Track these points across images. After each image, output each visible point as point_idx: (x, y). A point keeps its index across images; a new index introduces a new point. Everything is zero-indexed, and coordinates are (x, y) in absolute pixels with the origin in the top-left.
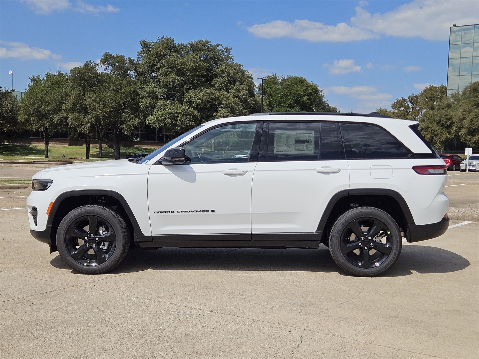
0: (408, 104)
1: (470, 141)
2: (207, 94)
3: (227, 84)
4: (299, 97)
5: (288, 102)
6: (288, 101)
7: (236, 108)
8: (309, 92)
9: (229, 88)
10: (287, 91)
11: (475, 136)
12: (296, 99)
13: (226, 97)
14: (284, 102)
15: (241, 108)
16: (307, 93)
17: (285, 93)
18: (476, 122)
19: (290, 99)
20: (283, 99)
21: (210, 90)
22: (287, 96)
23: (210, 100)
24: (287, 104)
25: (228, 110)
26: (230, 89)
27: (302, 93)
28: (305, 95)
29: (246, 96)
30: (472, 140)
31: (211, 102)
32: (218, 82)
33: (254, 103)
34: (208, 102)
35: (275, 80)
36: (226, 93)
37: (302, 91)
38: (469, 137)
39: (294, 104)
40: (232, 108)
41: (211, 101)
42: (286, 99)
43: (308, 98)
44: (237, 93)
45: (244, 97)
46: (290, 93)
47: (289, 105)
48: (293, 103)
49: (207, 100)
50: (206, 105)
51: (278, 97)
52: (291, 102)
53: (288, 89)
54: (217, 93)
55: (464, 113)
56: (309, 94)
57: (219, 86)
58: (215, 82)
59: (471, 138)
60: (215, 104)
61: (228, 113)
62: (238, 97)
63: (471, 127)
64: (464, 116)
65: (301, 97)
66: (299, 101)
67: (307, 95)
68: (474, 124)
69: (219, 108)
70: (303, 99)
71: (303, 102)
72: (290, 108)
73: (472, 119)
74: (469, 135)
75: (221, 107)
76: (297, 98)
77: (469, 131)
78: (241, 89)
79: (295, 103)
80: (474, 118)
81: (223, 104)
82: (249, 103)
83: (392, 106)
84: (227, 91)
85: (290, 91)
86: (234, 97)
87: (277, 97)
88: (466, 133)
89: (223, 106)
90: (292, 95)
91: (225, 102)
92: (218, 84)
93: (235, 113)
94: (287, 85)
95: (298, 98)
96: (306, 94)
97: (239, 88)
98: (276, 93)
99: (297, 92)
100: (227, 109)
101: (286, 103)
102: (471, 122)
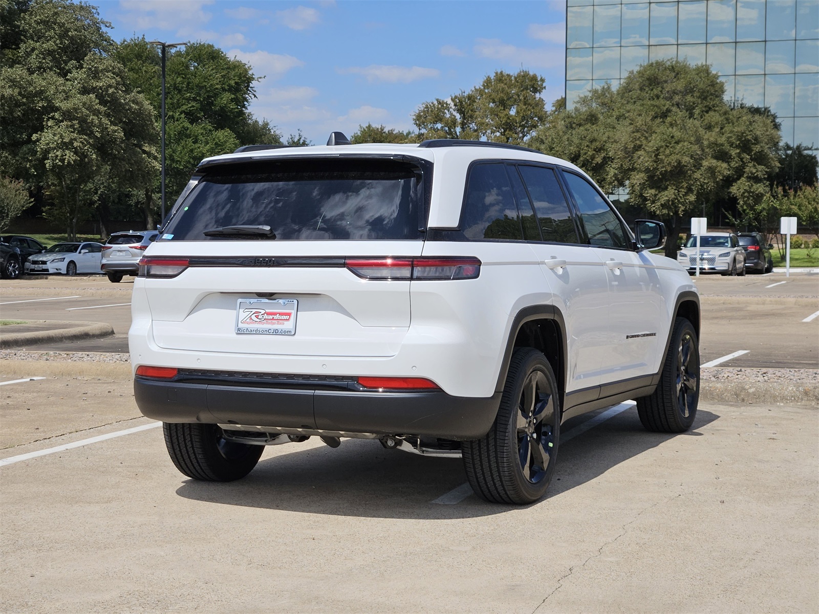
0: (451, 114)
1: (653, 202)
2: (13, 83)
3: (61, 57)
4: (211, 94)
5: (184, 107)
6: (184, 104)
7: (93, 119)
8: (232, 83)
9: (67, 68)
10: (179, 79)
11: (666, 188)
12: (204, 100)
13: (64, 91)
14: (175, 107)
15: (105, 121)
16: (229, 85)
17: (175, 84)
18: (667, 156)
19: (188, 99)
20: (171, 99)
21: (18, 72)
22: (180, 91)
23: (23, 98)
24: (181, 113)
25: (72, 126)
26: (70, 71)
27: (217, 84)
28: (224, 90)
29: (116, 88)
30: (659, 199)
31: (24, 104)
32: (36, 52)
33: (137, 107)
34: (18, 104)
35: (143, 52)
36: (61, 80)
37: (217, 79)
38: (653, 191)
39: (200, 113)
40: (83, 120)
41: (24, 100)
42: (178, 100)
43: (233, 96)
44: (92, 81)
45: (111, 91)
46: (188, 83)
47: (186, 113)
48: (197, 109)
49: (15, 100)
50: (11, 112)
51: (158, 94)
52: (191, 107)
53: (182, 74)
54: (39, 81)
55: (635, 134)
56: (232, 87)
57: (40, 62)
58: (28, 50)
59: (656, 195)
60: (34, 110)
61: (72, 132)
62: (93, 90)
63: (656, 169)
64: (638, 142)
65: (216, 95)
66: (212, 103)
67: (230, 90)
68: (662, 161)
69: (48, 120)
70: (222, 99)
71: (222, 108)
72: (192, 123)
73: (657, 150)
74: (652, 188)
75: (53, 118)
76: (205, 96)
77: (651, 178)
78: (102, 70)
79: (201, 110)
80: (662, 147)
81: (57, 109)
82: (124, 108)
83: (414, 120)
84: (64, 74)
85: (188, 79)
86: (85, 91)
87: (155, 94)
88: (644, 183)
89: (57, 115)
90: (193, 89)
91: (65, 105)
92: (37, 55)
93: (92, 132)
94: (180, 64)
95: (208, 96)
96: (227, 88)
97: (95, 67)
98: (151, 84)
99: (205, 82)
100: (69, 123)
101: (180, 110)
102: (656, 155)
